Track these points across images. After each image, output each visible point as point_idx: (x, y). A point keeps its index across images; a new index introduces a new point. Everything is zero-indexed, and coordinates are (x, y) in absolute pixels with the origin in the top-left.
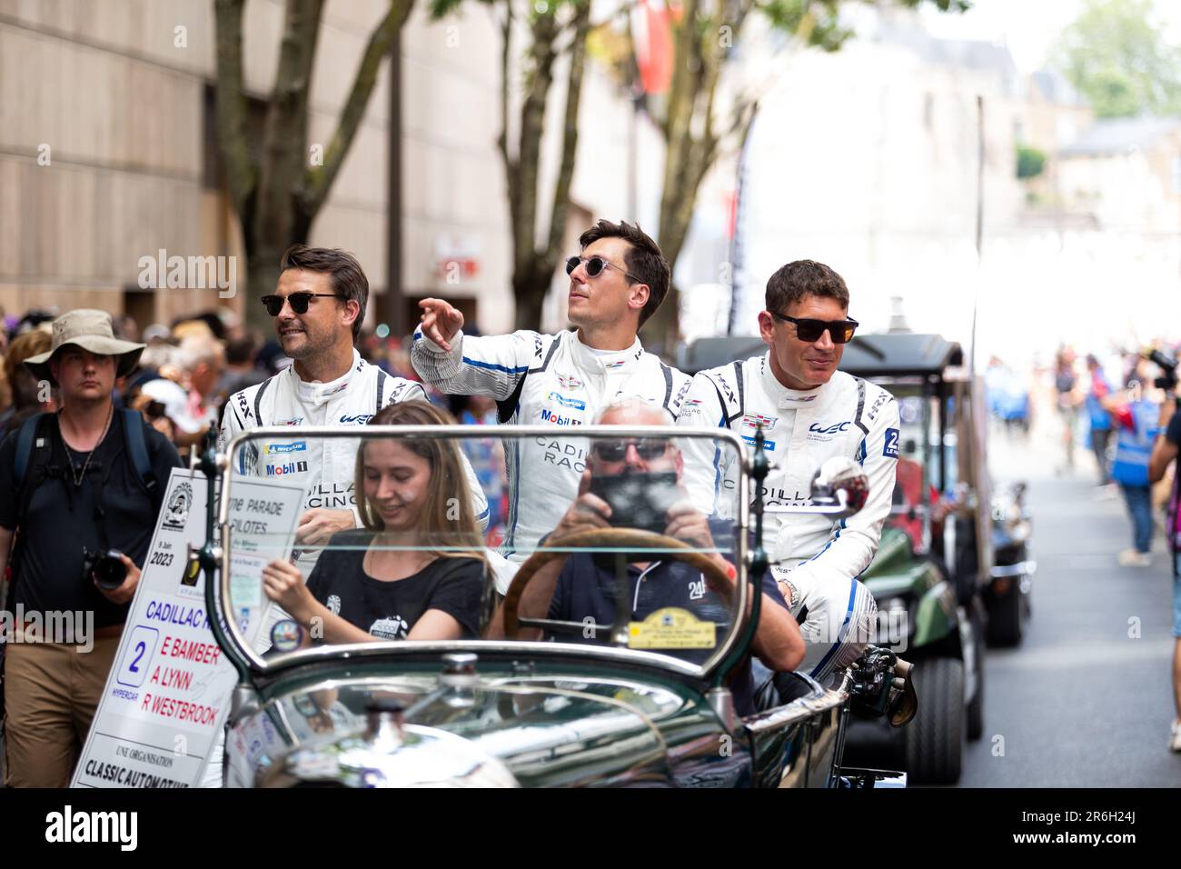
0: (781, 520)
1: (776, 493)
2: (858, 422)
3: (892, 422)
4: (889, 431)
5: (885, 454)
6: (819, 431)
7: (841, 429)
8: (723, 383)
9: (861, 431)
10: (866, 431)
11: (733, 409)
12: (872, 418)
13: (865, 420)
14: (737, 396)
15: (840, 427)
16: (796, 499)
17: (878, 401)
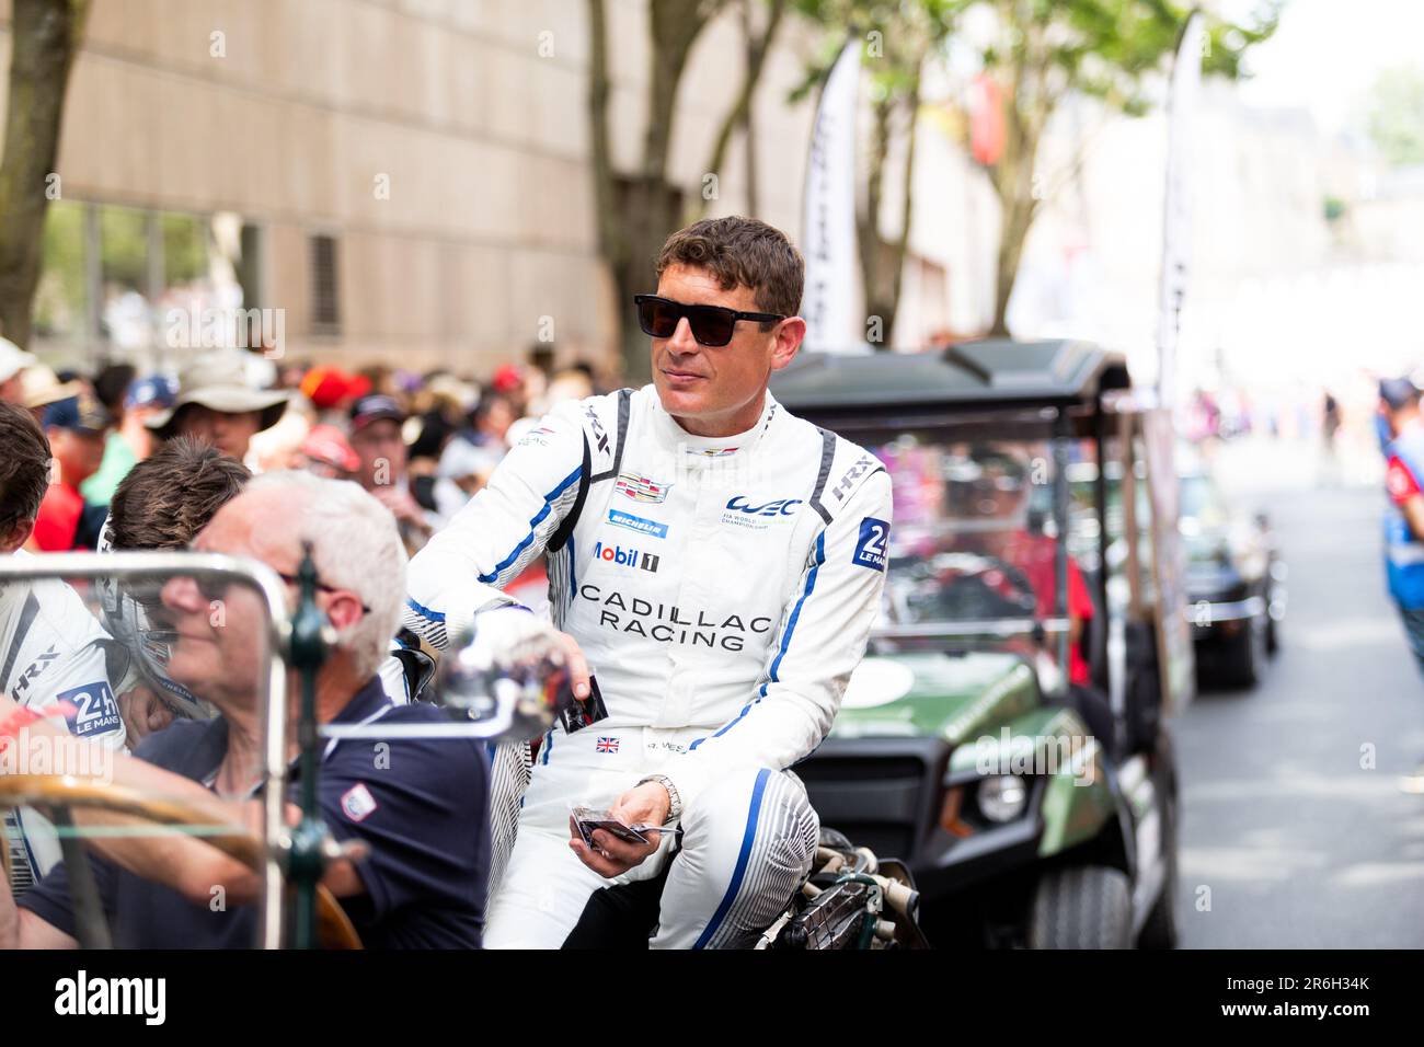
0: (675, 659)
1: (667, 613)
2: (815, 502)
3: (876, 507)
4: (868, 523)
5: (856, 561)
6: (746, 509)
7: (783, 512)
8: (592, 419)
9: (820, 518)
10: (828, 519)
11: (601, 463)
12: (840, 497)
13: (827, 499)
14: (612, 443)
15: (783, 507)
16: (700, 624)
17: (853, 469)
